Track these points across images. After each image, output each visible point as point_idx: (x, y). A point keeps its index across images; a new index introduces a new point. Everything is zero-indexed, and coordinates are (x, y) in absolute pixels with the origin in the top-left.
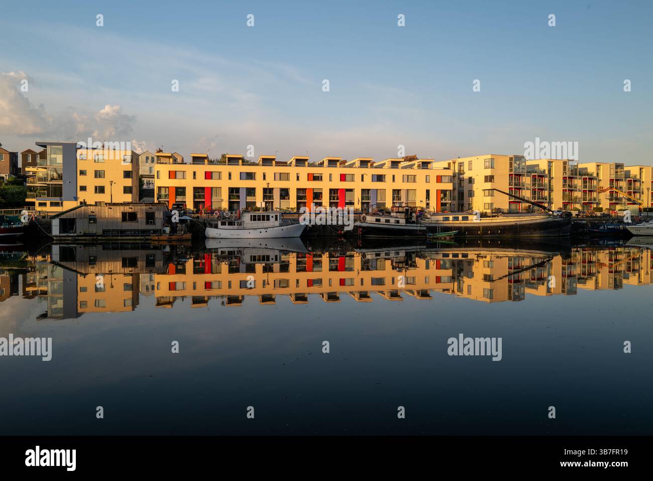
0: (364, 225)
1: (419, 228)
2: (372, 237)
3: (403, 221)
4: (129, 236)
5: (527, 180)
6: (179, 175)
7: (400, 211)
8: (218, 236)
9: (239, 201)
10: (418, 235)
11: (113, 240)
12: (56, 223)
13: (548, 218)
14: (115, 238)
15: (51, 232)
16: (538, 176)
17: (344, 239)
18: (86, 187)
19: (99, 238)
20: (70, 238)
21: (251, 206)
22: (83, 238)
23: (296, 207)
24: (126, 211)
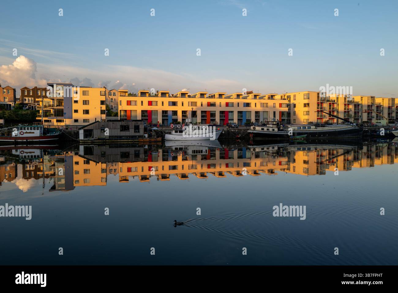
0: (255, 132)
1: (285, 134)
2: (258, 139)
3: (276, 130)
4: (124, 139)
5: (326, 106)
6: (133, 103)
7: (274, 124)
8: (173, 139)
9: (168, 119)
10: (285, 137)
11: (115, 142)
12: (81, 132)
13: (352, 127)
14: (116, 141)
15: (79, 138)
16: (332, 103)
17: (240, 140)
18: (77, 110)
19: (107, 141)
20: (90, 141)
21: (175, 121)
22: (98, 141)
23: (201, 121)
24: (122, 125)
